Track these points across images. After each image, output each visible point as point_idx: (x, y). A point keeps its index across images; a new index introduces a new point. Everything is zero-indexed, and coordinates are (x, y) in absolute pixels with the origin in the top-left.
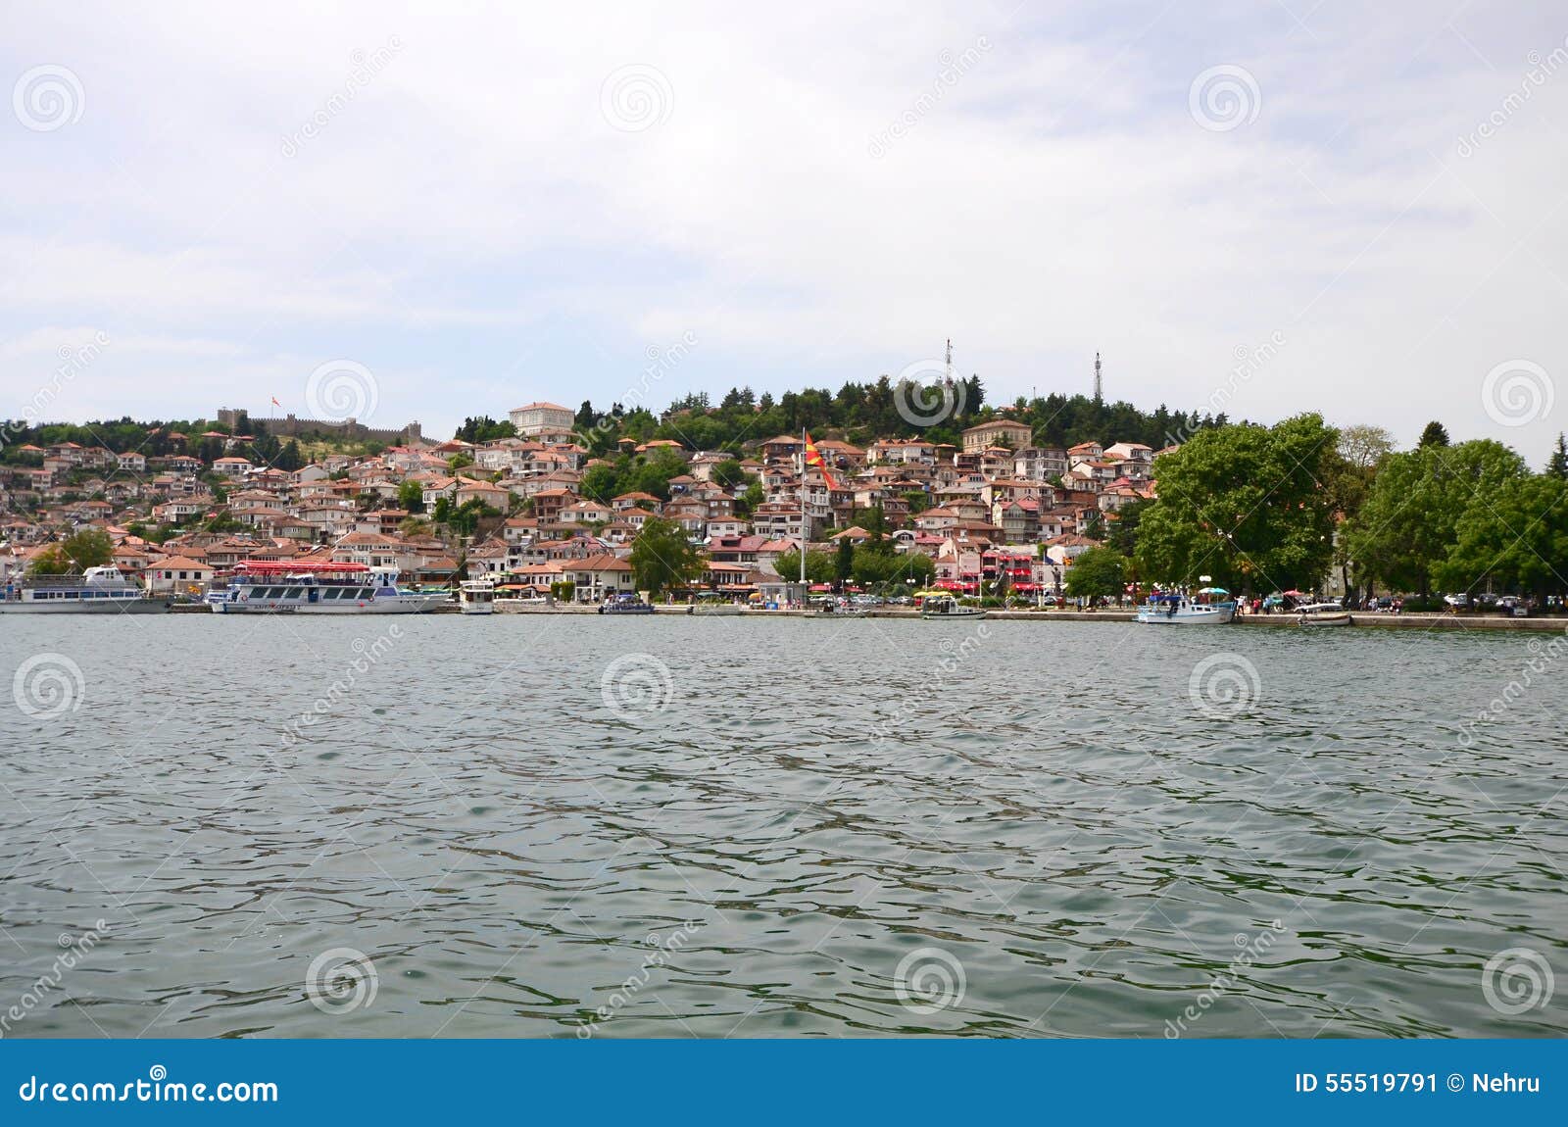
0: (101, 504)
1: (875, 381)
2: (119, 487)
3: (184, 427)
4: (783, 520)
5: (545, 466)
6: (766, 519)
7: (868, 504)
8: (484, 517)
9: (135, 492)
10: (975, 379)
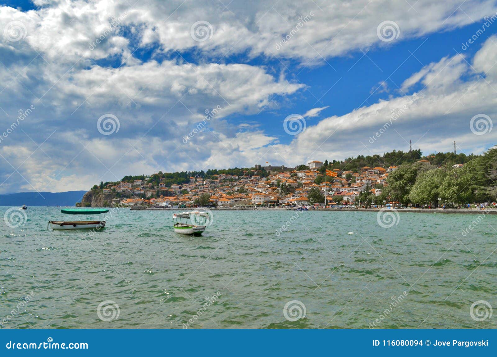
0: (228, 187)
1: (392, 152)
2: (232, 183)
3: (247, 169)
4: (357, 187)
5: (308, 176)
6: (353, 187)
7: (380, 183)
8: (290, 188)
9: (235, 184)
10: (419, 149)
